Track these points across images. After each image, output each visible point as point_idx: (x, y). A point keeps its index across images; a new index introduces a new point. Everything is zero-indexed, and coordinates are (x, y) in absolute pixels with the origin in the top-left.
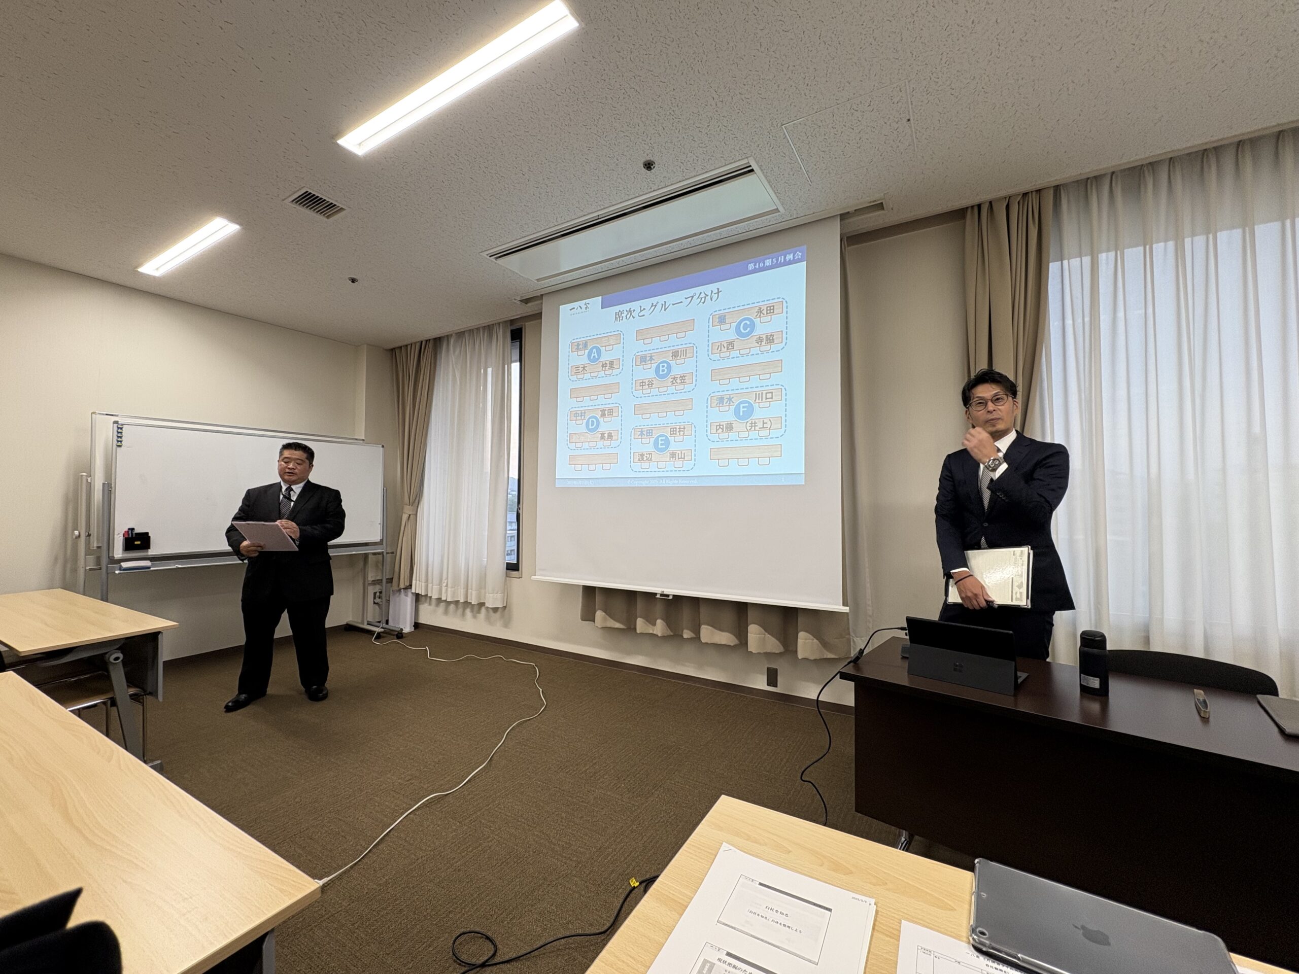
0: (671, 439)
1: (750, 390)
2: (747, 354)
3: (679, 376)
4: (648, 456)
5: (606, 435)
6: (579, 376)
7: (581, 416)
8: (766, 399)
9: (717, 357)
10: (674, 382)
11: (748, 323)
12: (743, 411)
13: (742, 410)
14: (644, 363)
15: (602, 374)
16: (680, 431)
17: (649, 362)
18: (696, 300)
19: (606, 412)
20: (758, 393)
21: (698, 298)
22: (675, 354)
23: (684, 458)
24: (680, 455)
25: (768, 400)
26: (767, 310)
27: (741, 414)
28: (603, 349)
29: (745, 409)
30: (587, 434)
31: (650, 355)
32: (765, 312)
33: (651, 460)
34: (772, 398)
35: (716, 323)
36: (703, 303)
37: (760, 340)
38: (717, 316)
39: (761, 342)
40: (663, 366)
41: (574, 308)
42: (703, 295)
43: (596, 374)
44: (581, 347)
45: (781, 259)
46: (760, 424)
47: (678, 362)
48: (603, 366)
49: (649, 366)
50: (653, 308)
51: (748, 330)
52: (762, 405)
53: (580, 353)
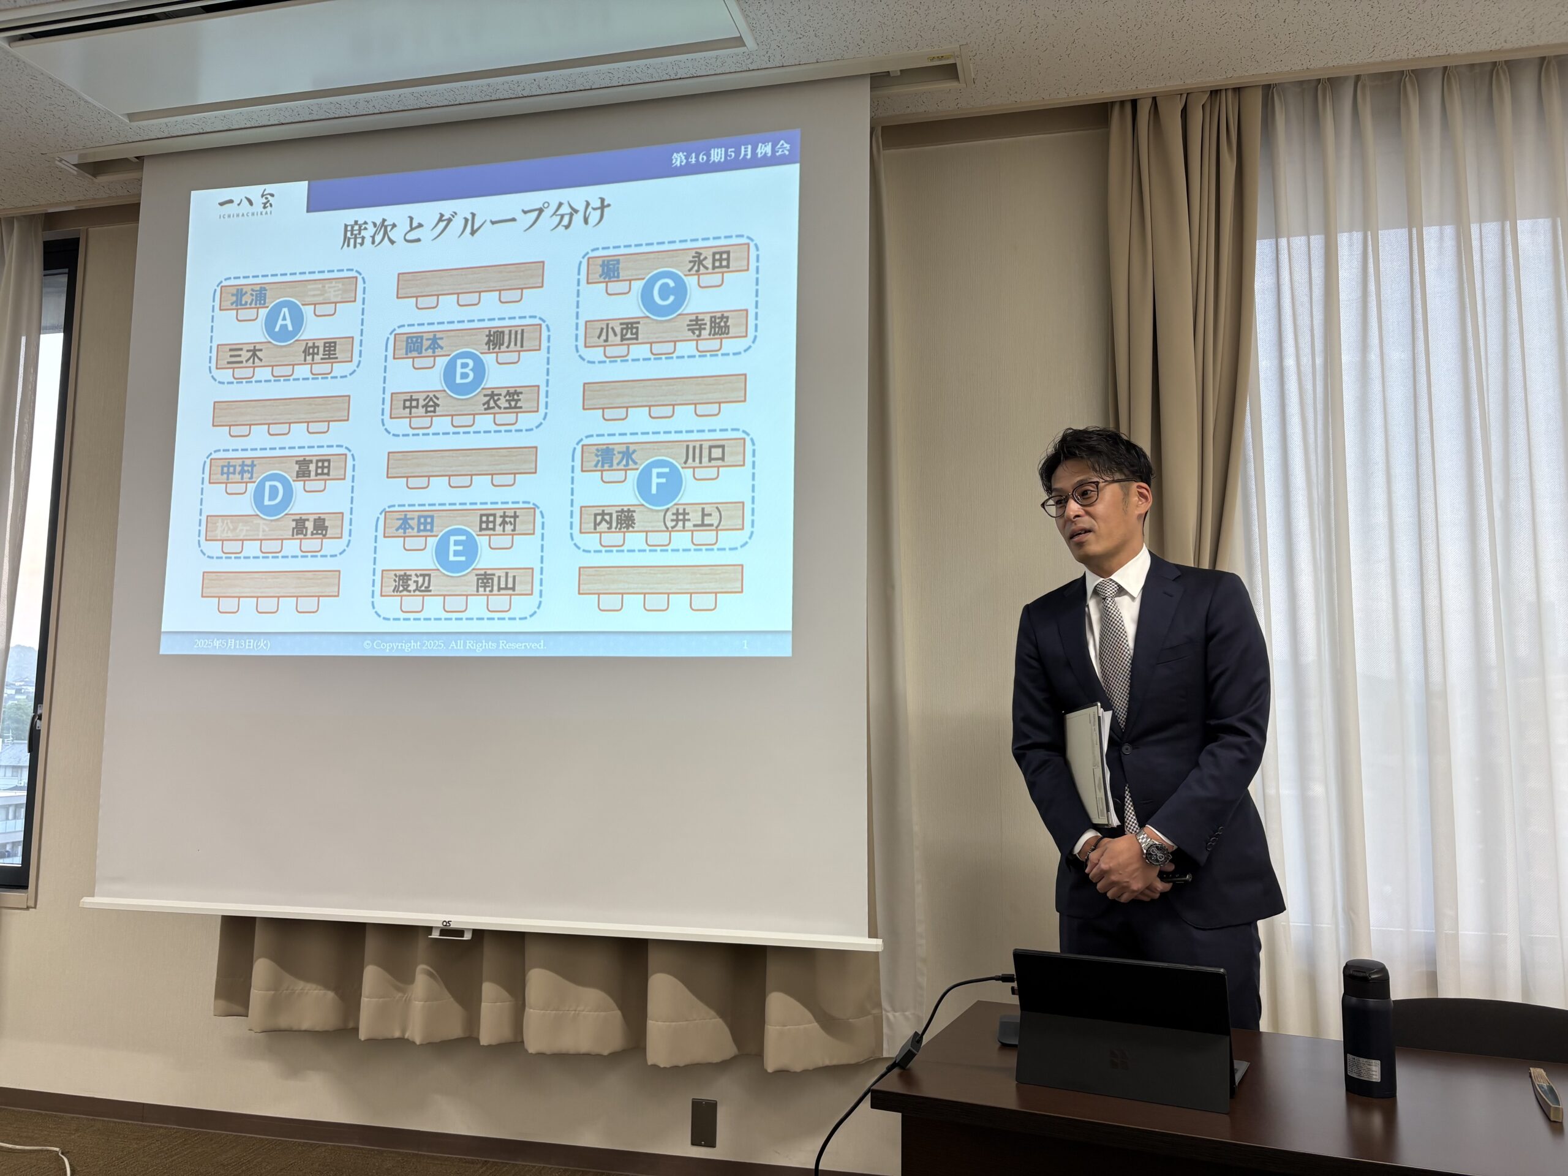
0: (482, 541)
1: (673, 437)
2: (669, 355)
3: (504, 392)
4: (420, 580)
5: (310, 525)
6: (239, 373)
7: (242, 472)
8: (710, 459)
9: (597, 353)
10: (492, 404)
11: (672, 284)
12: (658, 484)
13: (655, 481)
14: (415, 354)
15: (303, 371)
16: (504, 523)
17: (430, 353)
18: (548, 220)
19: (312, 467)
20: (691, 445)
21: (554, 214)
22: (496, 339)
23: (513, 589)
24: (503, 580)
25: (713, 463)
26: (714, 260)
27: (654, 490)
28: (308, 311)
29: (663, 480)
30: (256, 521)
31: (431, 336)
32: (708, 263)
33: (427, 590)
34: (722, 459)
35: (595, 277)
36: (567, 227)
37: (696, 325)
38: (600, 261)
39: (700, 329)
40: (464, 366)
41: (231, 201)
42: (565, 209)
43: (287, 370)
44: (247, 298)
45: (746, 151)
46: (695, 517)
47: (503, 357)
48: (306, 352)
49: (429, 362)
50: (442, 225)
51: (672, 298)
52: (700, 473)
53: (244, 314)
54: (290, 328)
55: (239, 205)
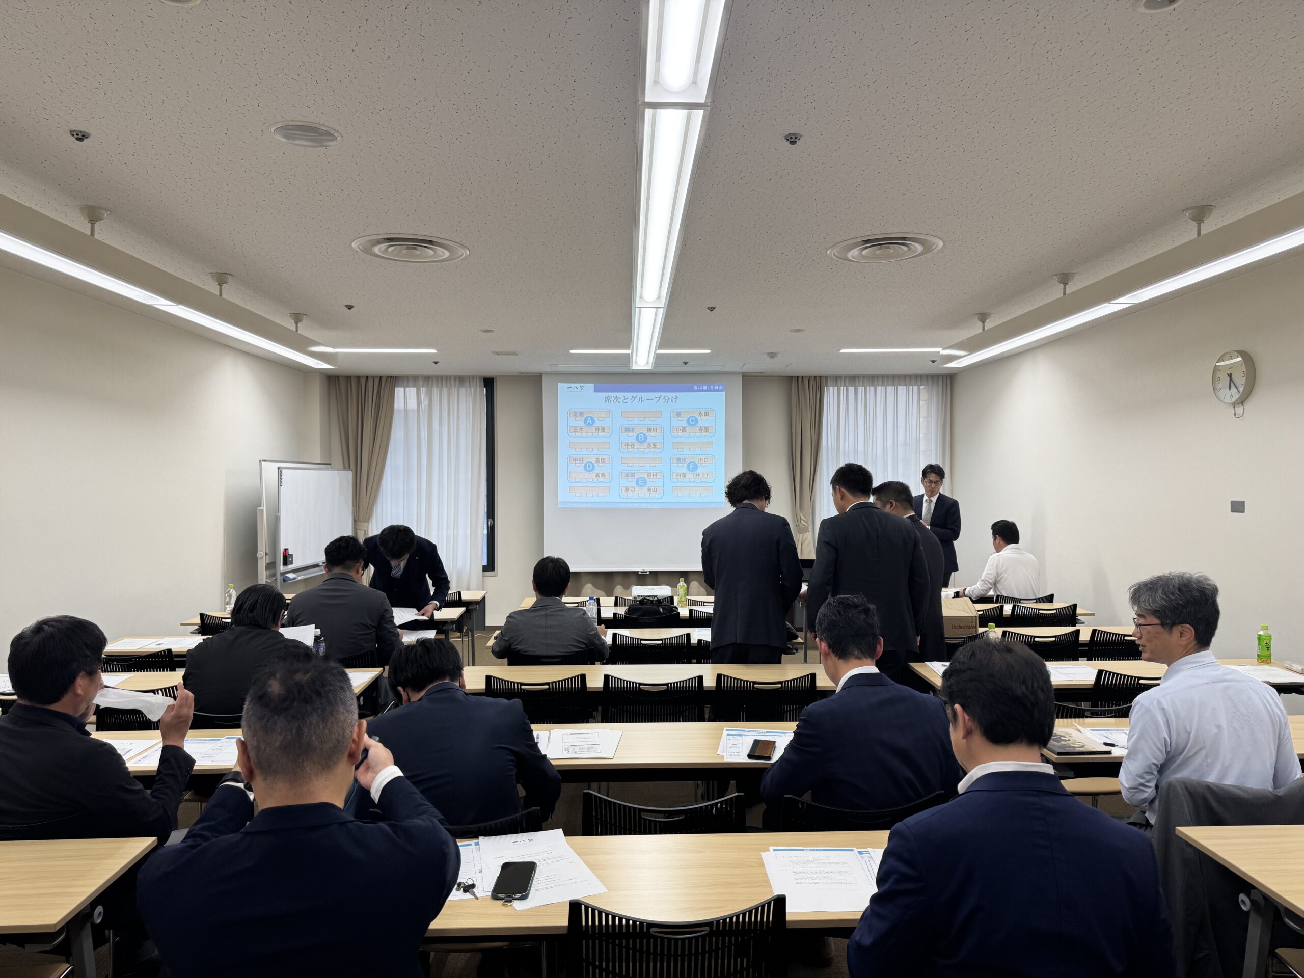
0: (648, 480)
1: (695, 456)
2: (694, 436)
3: (652, 443)
4: (632, 489)
5: (600, 475)
6: (577, 434)
7: (580, 461)
8: (705, 462)
9: (676, 435)
10: (649, 446)
11: (694, 419)
13: (691, 466)
14: (627, 432)
15: (595, 435)
16: (653, 476)
17: (632, 432)
18: (662, 400)
19: (600, 460)
20: (699, 458)
22: (650, 430)
23: (656, 492)
24: (653, 489)
26: (705, 414)
27: (691, 468)
28: (596, 419)
29: (693, 466)
30: (585, 473)
31: (632, 428)
32: (703, 414)
33: (634, 492)
34: (708, 462)
35: (675, 416)
36: (667, 402)
37: (701, 429)
38: (676, 412)
40: (641, 436)
41: (571, 387)
42: (666, 398)
43: (591, 434)
44: (578, 414)
45: (712, 387)
46: (701, 475)
47: (652, 434)
48: (596, 430)
49: (632, 434)
50: (633, 399)
51: (694, 423)
52: (702, 465)
53: (577, 418)
54: (591, 423)
55: (574, 388)
